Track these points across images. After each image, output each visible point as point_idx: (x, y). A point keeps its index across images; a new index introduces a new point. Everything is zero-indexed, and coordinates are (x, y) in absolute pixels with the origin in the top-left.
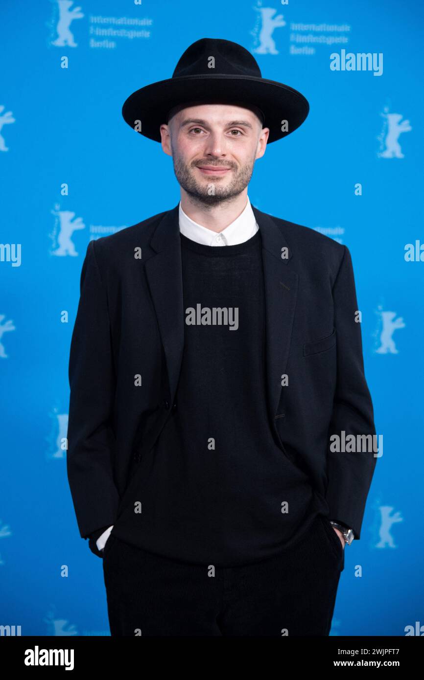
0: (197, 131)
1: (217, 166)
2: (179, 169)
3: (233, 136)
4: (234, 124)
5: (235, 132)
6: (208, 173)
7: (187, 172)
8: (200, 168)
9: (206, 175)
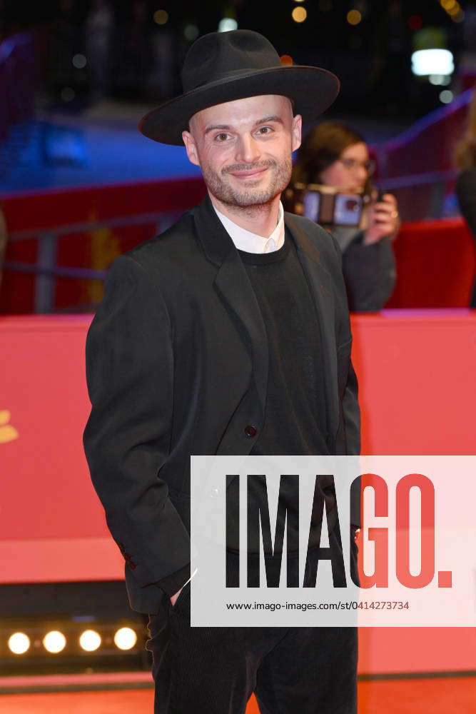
0: (223, 137)
1: (253, 169)
2: (210, 178)
3: (264, 135)
4: (261, 122)
5: (263, 131)
6: (244, 179)
7: (219, 180)
8: (234, 175)
9: (242, 181)
